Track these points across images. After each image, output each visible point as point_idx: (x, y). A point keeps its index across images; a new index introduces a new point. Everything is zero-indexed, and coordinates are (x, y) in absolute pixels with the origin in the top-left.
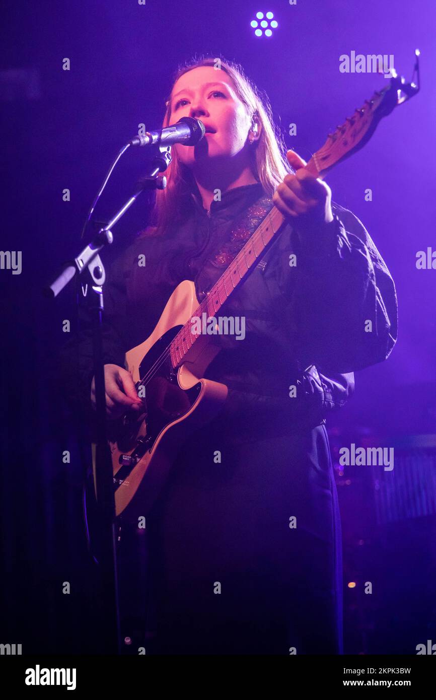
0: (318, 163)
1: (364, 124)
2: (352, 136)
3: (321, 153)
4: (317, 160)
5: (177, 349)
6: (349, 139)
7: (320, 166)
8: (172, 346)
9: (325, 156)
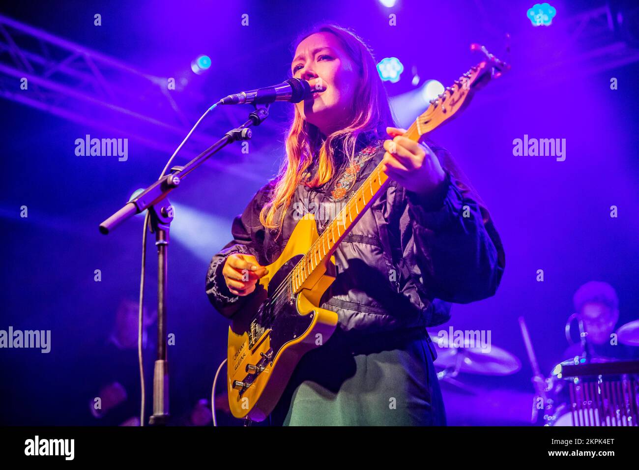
0: (420, 127)
1: (461, 96)
2: (450, 105)
3: (424, 117)
4: (420, 124)
5: (297, 276)
6: (448, 108)
7: (421, 130)
8: (293, 274)
9: (426, 121)
